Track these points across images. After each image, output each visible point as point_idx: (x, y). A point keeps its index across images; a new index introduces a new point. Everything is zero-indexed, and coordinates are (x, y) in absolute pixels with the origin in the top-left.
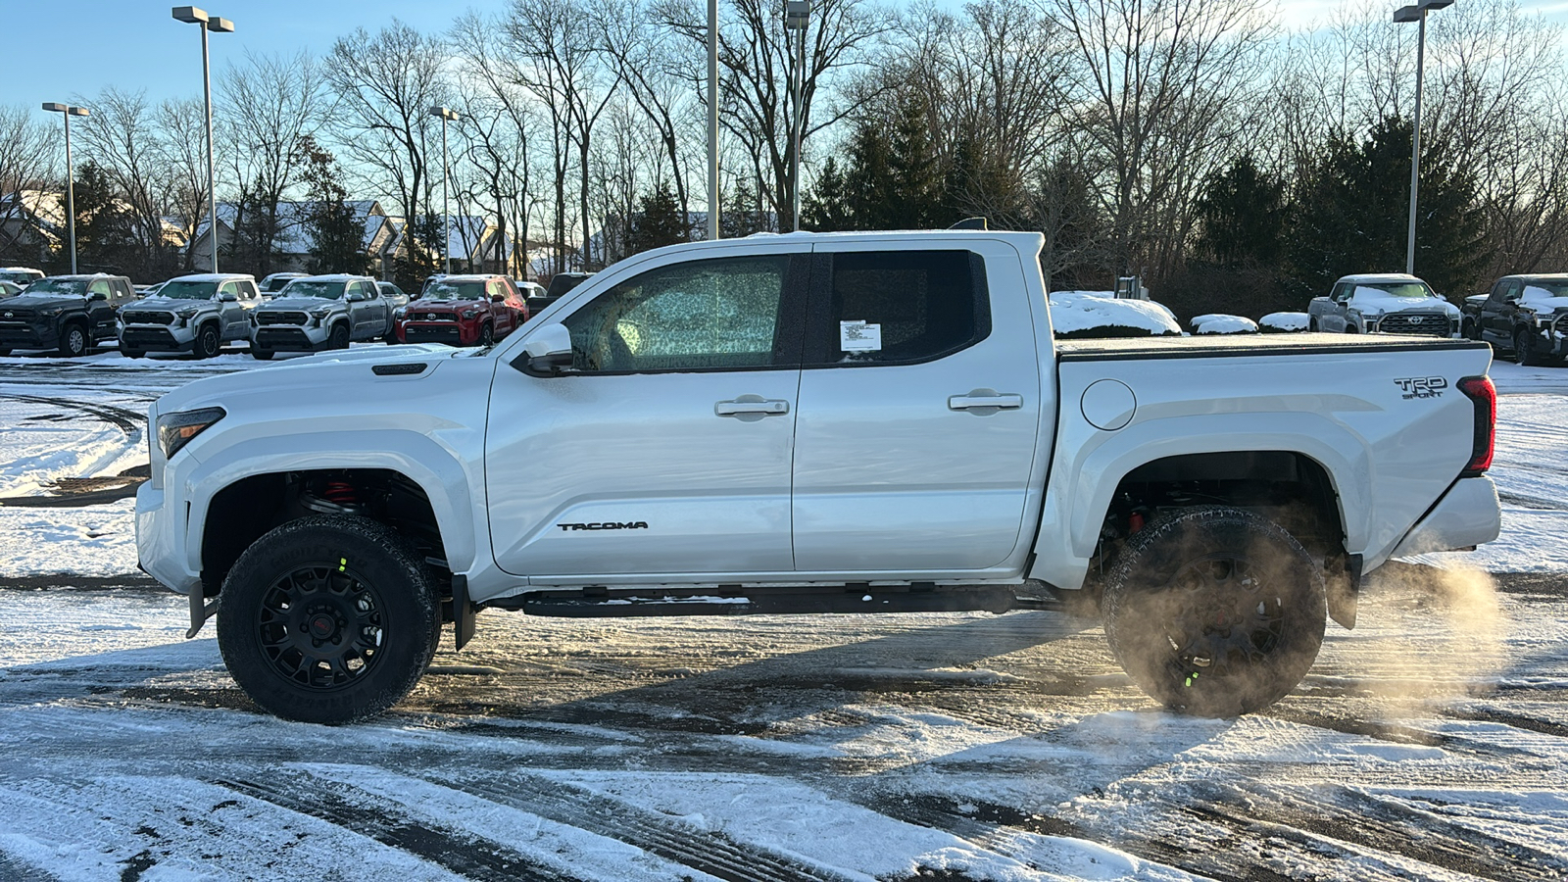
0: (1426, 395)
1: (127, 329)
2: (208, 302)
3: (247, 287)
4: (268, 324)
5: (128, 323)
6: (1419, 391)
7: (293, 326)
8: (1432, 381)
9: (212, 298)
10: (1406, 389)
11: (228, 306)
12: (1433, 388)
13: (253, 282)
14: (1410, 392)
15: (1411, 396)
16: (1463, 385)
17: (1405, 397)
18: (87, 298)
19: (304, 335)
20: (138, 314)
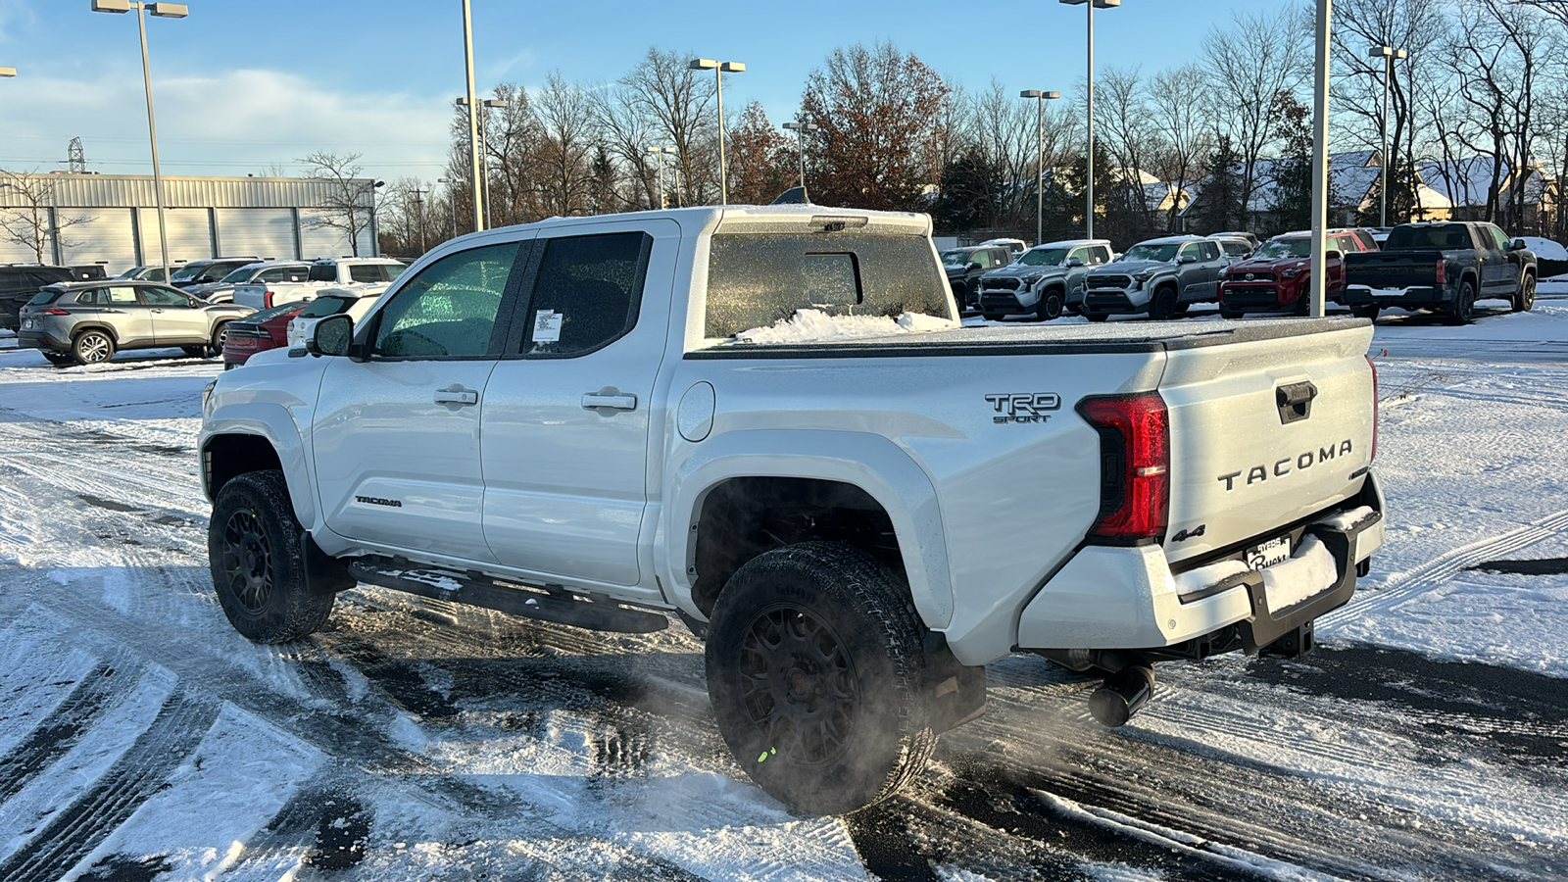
0: (1027, 419)
1: (984, 294)
2: (1056, 267)
3: (1101, 252)
4: (1095, 288)
5: (985, 289)
6: (1018, 413)
7: (1117, 289)
8: (1039, 399)
9: (1060, 264)
10: (999, 409)
11: (1075, 271)
12: (1038, 409)
13: (1108, 247)
14: (1004, 413)
15: (1005, 420)
16: (1087, 408)
17: (997, 420)
18: (966, 267)
19: (1126, 298)
20: (993, 281)
